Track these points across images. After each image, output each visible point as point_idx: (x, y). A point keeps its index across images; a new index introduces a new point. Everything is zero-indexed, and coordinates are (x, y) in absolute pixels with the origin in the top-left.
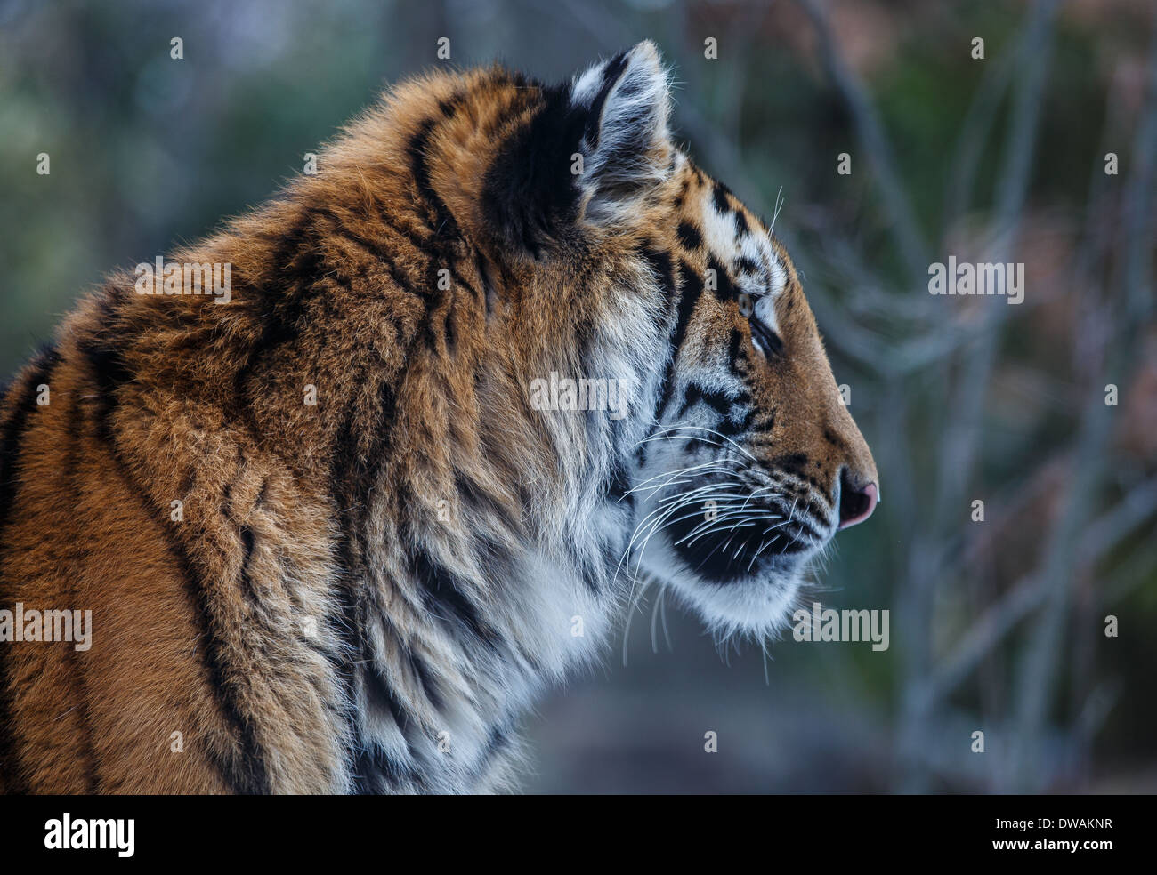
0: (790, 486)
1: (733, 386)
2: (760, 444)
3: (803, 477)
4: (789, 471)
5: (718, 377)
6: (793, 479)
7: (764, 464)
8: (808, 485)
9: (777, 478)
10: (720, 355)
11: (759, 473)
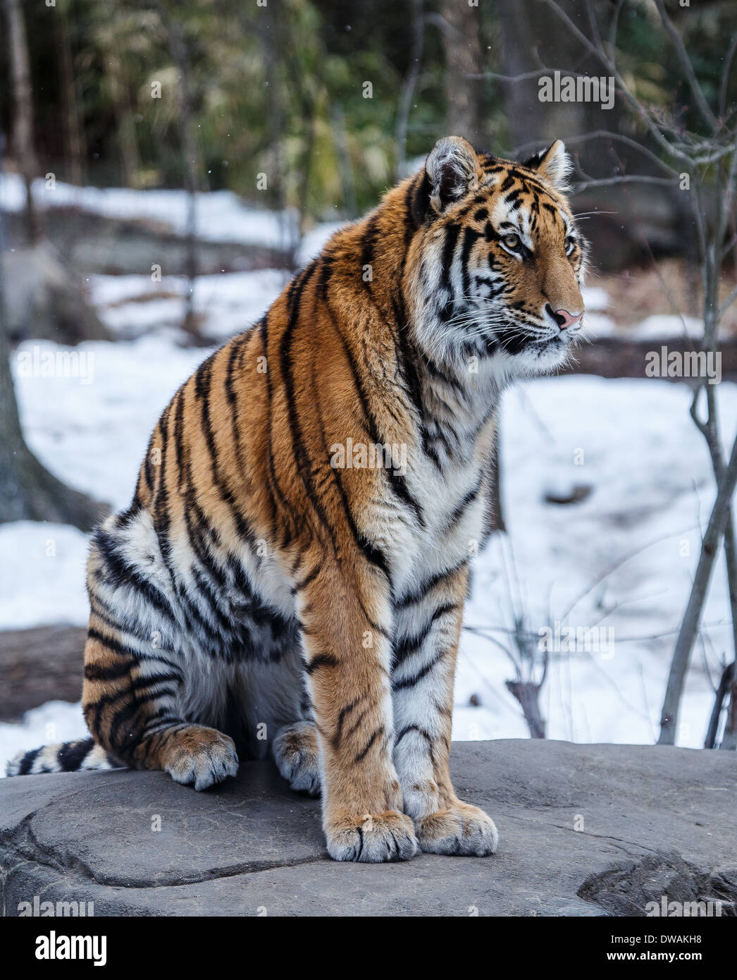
0: (517, 315)
1: (494, 276)
2: (506, 298)
3: (523, 311)
4: (517, 309)
5: (486, 273)
6: (518, 312)
7: (508, 307)
8: (526, 314)
9: (512, 312)
10: (485, 263)
11: (505, 310)
